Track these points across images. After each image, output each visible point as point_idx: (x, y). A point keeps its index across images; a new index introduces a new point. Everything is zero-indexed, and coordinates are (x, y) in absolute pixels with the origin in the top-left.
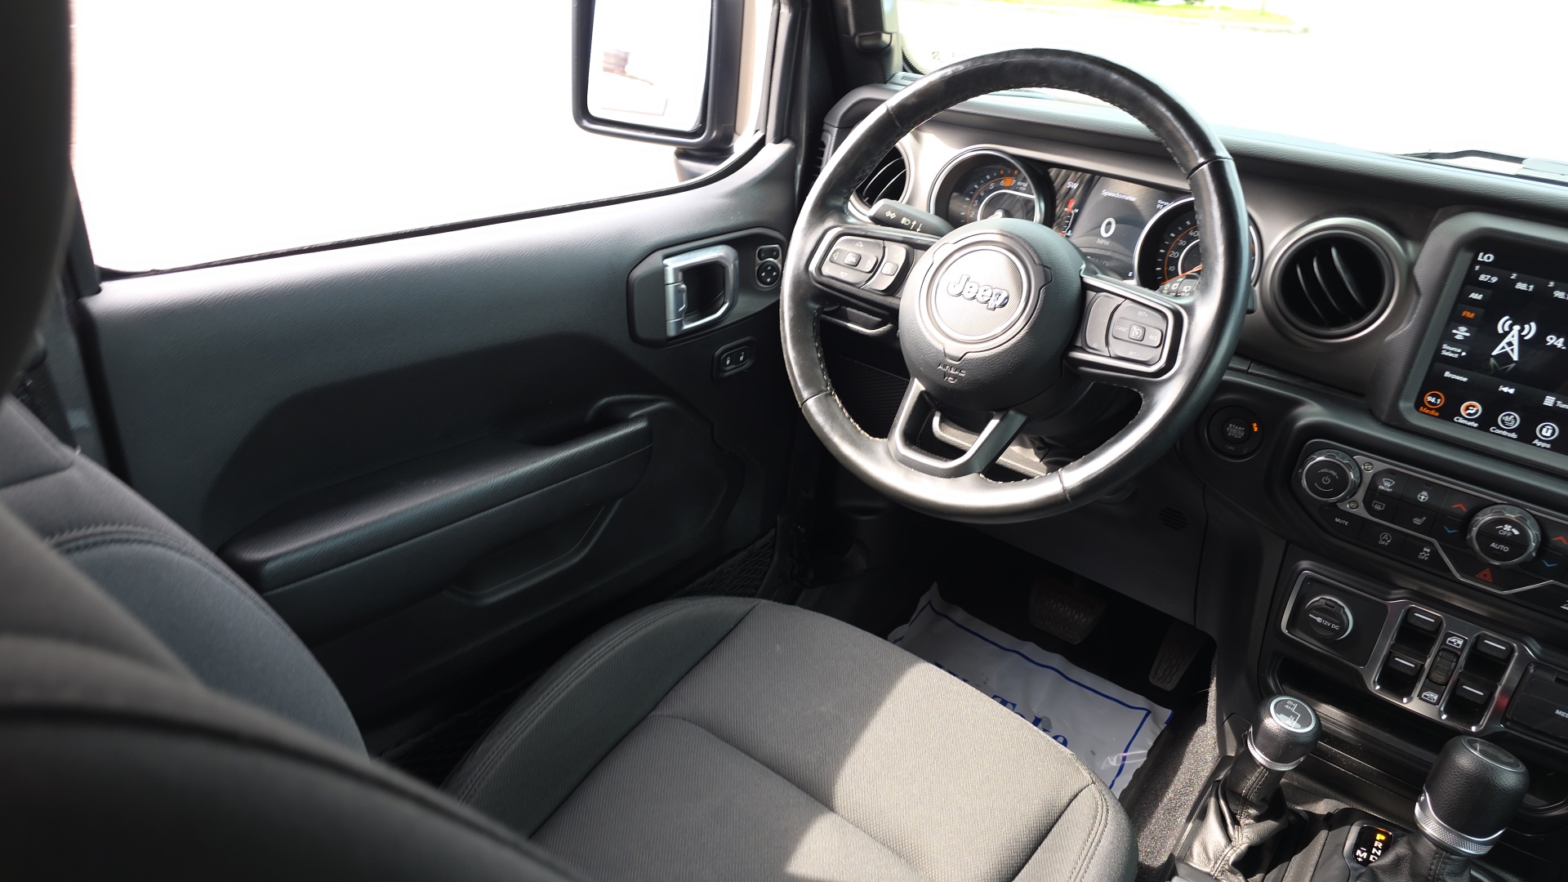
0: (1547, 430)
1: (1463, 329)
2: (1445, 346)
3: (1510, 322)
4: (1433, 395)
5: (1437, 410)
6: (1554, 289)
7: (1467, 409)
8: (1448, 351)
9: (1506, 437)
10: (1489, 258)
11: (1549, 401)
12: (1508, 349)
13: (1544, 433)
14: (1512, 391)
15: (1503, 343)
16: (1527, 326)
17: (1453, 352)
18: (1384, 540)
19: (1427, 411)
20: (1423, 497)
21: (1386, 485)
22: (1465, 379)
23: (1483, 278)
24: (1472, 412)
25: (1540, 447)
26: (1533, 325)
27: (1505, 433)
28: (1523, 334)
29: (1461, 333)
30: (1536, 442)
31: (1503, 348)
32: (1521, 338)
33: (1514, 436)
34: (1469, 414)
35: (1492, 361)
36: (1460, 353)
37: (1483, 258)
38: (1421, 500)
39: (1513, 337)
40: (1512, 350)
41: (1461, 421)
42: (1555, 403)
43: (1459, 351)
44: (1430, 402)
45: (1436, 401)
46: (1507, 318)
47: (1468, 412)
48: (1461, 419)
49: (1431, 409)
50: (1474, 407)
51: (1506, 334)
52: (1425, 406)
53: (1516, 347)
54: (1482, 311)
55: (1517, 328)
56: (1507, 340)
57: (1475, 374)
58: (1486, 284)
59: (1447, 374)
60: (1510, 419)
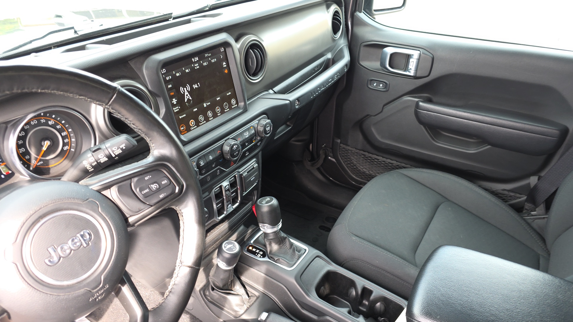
0: (210, 114)
1: (174, 99)
2: (173, 108)
3: (183, 88)
4: (182, 127)
5: (185, 131)
6: (185, 69)
7: (191, 123)
8: (175, 110)
9: (204, 123)
10: (164, 71)
11: (205, 105)
12: (188, 97)
13: (210, 115)
14: (196, 109)
15: (186, 96)
16: (187, 86)
17: (177, 109)
18: (209, 179)
19: (184, 133)
20: (211, 158)
21: (202, 163)
22: (185, 115)
23: (167, 79)
24: (193, 123)
25: (211, 120)
26: (187, 85)
27: (203, 123)
28: (188, 89)
29: (175, 101)
30: (210, 119)
31: (187, 97)
32: (188, 91)
33: (205, 122)
34: (193, 125)
35: (187, 104)
36: (179, 108)
37: (163, 72)
38: (212, 159)
39: (186, 93)
40: (189, 97)
41: (193, 128)
42: (206, 104)
43: (178, 107)
44: (183, 130)
45: (183, 128)
46: (181, 87)
47: (192, 124)
48: (192, 128)
49: (184, 132)
50: (192, 122)
51: (184, 93)
52: (182, 132)
53: (189, 95)
54: (174, 90)
55: (185, 89)
56: (186, 95)
57: (186, 112)
58: (170, 80)
59: (180, 117)
60: (201, 118)
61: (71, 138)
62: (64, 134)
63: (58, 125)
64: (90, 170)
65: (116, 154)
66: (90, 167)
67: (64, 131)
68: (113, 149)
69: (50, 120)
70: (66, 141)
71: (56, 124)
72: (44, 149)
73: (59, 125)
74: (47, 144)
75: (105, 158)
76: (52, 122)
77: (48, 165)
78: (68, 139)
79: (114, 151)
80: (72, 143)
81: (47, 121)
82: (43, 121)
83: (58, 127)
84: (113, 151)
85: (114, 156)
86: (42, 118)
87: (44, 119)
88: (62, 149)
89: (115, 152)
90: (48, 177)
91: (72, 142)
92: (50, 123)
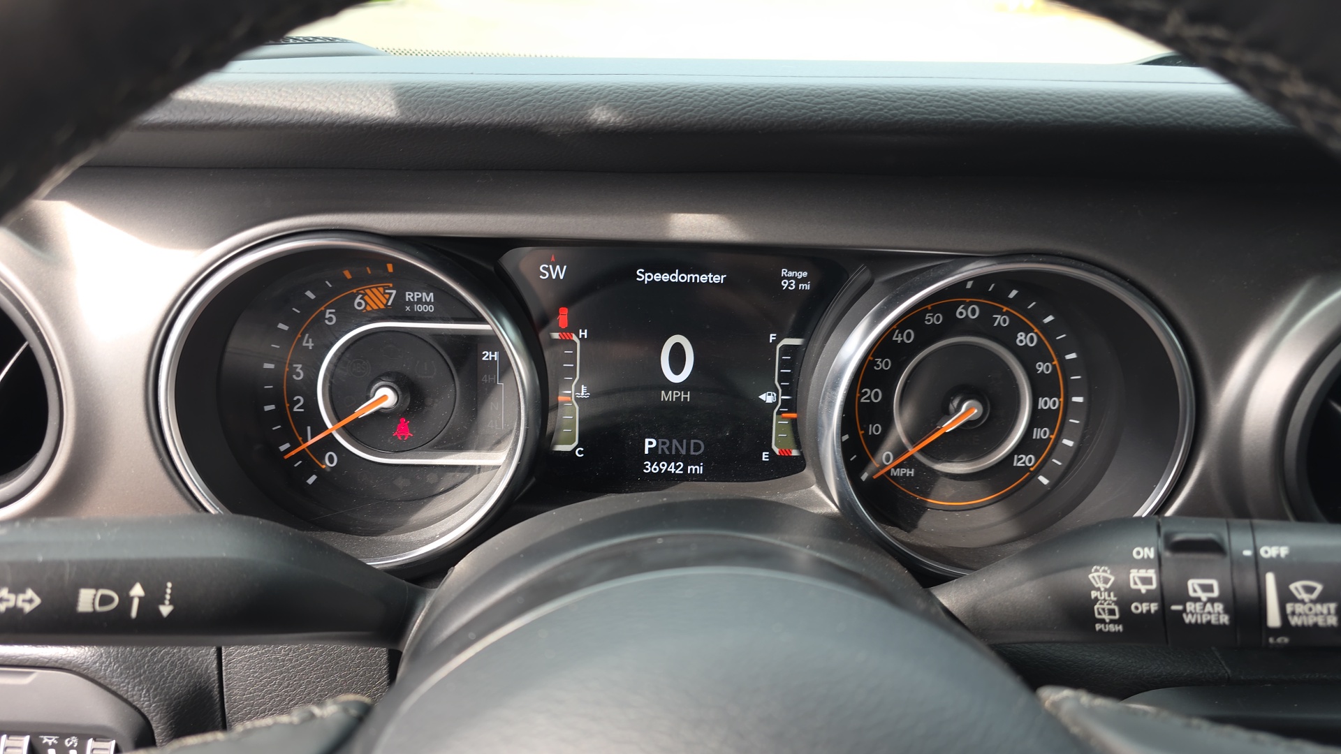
61: (1065, 431)
62: (1046, 403)
63: (1047, 359)
64: (1103, 621)
65: (1294, 621)
66: (1112, 612)
67: (1053, 393)
68: (1296, 587)
69: (1028, 330)
70: (1039, 433)
71: (1039, 353)
72: (949, 426)
73: (1051, 361)
74: (968, 410)
75: (1219, 607)
76: (1032, 340)
77: (927, 495)
78: (1052, 433)
79: (1294, 600)
80: (1054, 454)
81: (1017, 326)
82: (1001, 320)
83: (1041, 367)
84: (1286, 597)
85: (1274, 620)
86: (1005, 309)
87: (1007, 313)
88: (1010, 457)
89: (1299, 608)
90: (902, 542)
91: (1058, 448)
92: (1022, 339)
